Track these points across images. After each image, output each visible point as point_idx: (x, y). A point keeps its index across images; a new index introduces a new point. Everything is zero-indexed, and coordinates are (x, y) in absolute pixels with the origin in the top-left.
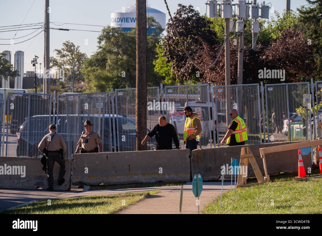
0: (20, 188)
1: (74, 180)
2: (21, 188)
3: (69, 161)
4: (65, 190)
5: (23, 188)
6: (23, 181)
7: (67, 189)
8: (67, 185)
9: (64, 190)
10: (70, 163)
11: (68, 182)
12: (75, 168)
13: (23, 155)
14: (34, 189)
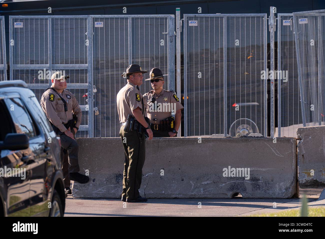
0: (201, 197)
1: (303, 177)
2: (203, 196)
3: (291, 141)
4: (287, 197)
5: (206, 196)
6: (206, 183)
7: (290, 195)
8: (290, 188)
9: (284, 197)
10: (294, 146)
11: (292, 183)
12: (303, 155)
13: (217, 133)
14: (226, 197)
